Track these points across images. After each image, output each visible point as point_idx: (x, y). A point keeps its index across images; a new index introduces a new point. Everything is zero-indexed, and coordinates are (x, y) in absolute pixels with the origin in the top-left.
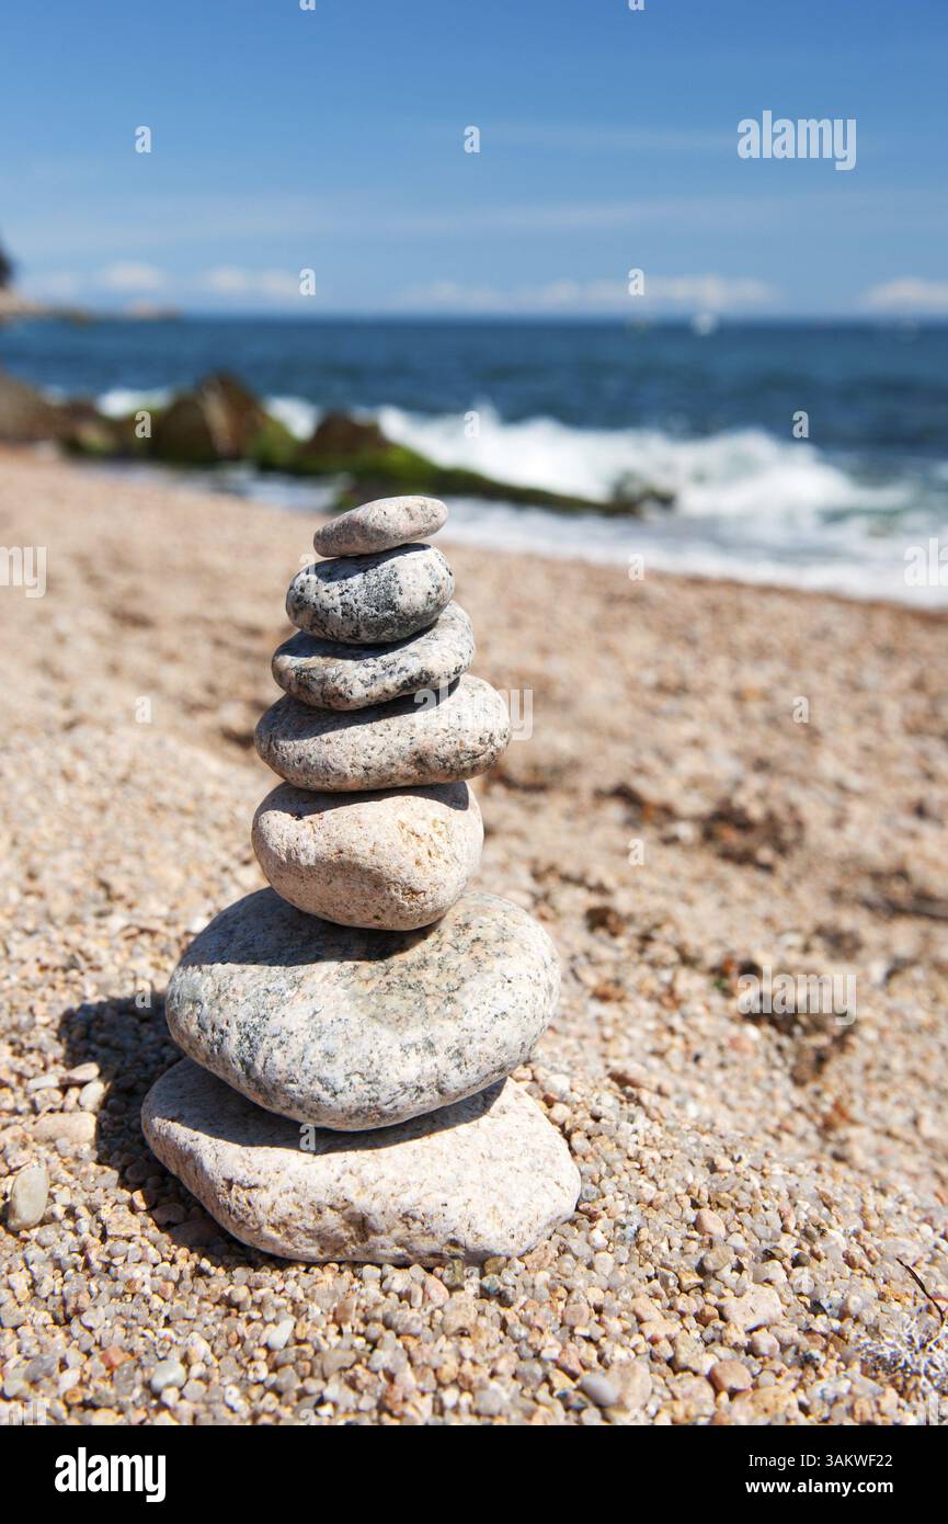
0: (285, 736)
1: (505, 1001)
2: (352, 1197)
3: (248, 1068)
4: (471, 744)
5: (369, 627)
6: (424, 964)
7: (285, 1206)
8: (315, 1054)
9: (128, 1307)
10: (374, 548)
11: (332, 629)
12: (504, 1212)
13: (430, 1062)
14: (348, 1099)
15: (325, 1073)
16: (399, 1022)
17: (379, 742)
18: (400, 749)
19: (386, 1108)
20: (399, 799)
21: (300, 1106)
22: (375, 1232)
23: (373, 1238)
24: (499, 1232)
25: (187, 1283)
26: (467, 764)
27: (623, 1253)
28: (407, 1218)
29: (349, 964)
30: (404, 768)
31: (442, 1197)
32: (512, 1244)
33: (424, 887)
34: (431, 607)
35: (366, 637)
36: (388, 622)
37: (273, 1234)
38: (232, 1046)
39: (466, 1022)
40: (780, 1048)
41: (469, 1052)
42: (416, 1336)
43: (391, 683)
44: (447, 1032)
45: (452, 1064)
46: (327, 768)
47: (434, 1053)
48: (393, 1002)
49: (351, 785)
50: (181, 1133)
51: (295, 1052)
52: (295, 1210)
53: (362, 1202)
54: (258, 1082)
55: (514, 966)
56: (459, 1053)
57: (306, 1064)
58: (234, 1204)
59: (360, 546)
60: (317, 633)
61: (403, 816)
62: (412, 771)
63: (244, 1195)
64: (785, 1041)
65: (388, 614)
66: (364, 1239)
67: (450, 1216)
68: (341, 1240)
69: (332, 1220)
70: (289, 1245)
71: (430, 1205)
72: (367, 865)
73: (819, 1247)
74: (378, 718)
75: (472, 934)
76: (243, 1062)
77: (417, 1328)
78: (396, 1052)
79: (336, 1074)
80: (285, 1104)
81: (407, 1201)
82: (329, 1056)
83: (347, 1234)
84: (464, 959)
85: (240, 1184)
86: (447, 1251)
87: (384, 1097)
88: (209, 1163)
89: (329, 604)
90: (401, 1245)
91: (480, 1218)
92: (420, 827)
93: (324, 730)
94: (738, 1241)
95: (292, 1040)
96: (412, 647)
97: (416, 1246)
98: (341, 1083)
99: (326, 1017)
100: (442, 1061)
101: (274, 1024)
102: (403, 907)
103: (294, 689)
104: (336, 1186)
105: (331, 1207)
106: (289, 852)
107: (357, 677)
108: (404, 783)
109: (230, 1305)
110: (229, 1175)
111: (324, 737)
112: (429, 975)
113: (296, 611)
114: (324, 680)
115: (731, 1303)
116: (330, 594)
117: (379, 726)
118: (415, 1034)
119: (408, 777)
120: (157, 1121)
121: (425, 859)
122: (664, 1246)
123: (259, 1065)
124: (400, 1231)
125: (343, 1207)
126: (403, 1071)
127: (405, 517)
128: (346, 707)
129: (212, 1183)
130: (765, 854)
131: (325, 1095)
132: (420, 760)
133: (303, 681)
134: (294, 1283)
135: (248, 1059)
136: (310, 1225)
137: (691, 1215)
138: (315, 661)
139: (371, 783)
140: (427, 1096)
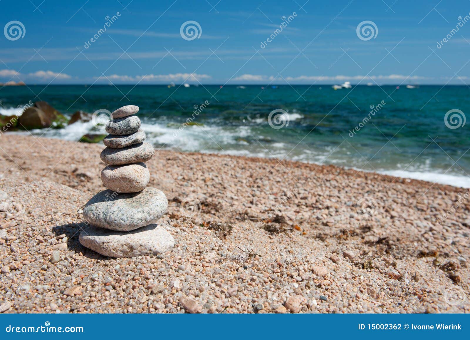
0: (108, 154)
1: (157, 203)
2: (129, 242)
3: (105, 220)
4: (147, 153)
5: (125, 131)
6: (140, 198)
7: (116, 245)
8: (120, 214)
9: (84, 269)
10: (125, 115)
11: (117, 132)
12: (160, 245)
13: (143, 214)
14: (127, 222)
15: (122, 218)
16: (136, 207)
17: (128, 153)
18: (133, 155)
19: (135, 224)
20: (133, 165)
21: (117, 225)
22: (134, 249)
23: (134, 251)
24: (159, 248)
25: (95, 264)
26: (146, 157)
27: (184, 251)
28: (141, 246)
29: (124, 199)
30: (134, 159)
31: (147, 241)
32: (162, 250)
33: (140, 181)
34: (137, 127)
35: (124, 133)
36: (129, 130)
37: (114, 251)
38: (101, 216)
39: (150, 207)
40: (216, 233)
41: (151, 212)
42: (145, 264)
43: (130, 141)
44: (146, 209)
45: (148, 215)
46: (118, 159)
47: (144, 213)
48: (135, 204)
49: (123, 163)
50: (91, 237)
51: (115, 214)
52: (118, 246)
53: (131, 243)
54: (108, 222)
55: (158, 197)
56: (149, 213)
57: (118, 217)
58: (104, 247)
59: (122, 115)
60: (113, 134)
61: (134, 168)
62: (136, 159)
63: (106, 245)
64: (217, 232)
65: (129, 128)
66: (132, 251)
67: (149, 245)
68: (127, 252)
69: (125, 247)
70: (117, 254)
71: (145, 243)
72: (128, 177)
73: (222, 248)
74: (128, 149)
75: (149, 193)
76: (104, 219)
77: (145, 262)
78: (136, 212)
79: (125, 218)
80: (114, 225)
81: (140, 242)
82: (123, 214)
83: (128, 251)
84: (148, 196)
85: (105, 242)
86: (149, 252)
87: (135, 221)
88: (98, 240)
89: (116, 127)
90: (140, 252)
91: (155, 245)
92: (138, 170)
93: (116, 152)
94: (207, 248)
95: (115, 213)
96: (134, 135)
97: (143, 252)
98: (126, 219)
99: (121, 208)
100: (146, 214)
101: (111, 210)
102: (135, 186)
103: (109, 145)
104: (126, 241)
105: (125, 245)
106: (111, 177)
107: (123, 141)
108: (134, 162)
109: (106, 265)
110: (103, 241)
111: (117, 153)
112: (142, 199)
113: (108, 130)
114: (116, 142)
115: (206, 256)
116: (116, 125)
117: (128, 150)
118: (140, 209)
119: (135, 160)
120: (84, 237)
121: (139, 176)
122: (192, 250)
123: (108, 219)
124: (139, 249)
125: (127, 245)
126: (138, 216)
127: (131, 109)
128: (121, 147)
129: (99, 244)
130: (213, 212)
131: (123, 222)
132: (137, 157)
133: (111, 143)
134: (118, 260)
135: (105, 218)
136: (121, 249)
137: (197, 245)
138: (113, 139)
139: (127, 162)
140: (143, 221)
